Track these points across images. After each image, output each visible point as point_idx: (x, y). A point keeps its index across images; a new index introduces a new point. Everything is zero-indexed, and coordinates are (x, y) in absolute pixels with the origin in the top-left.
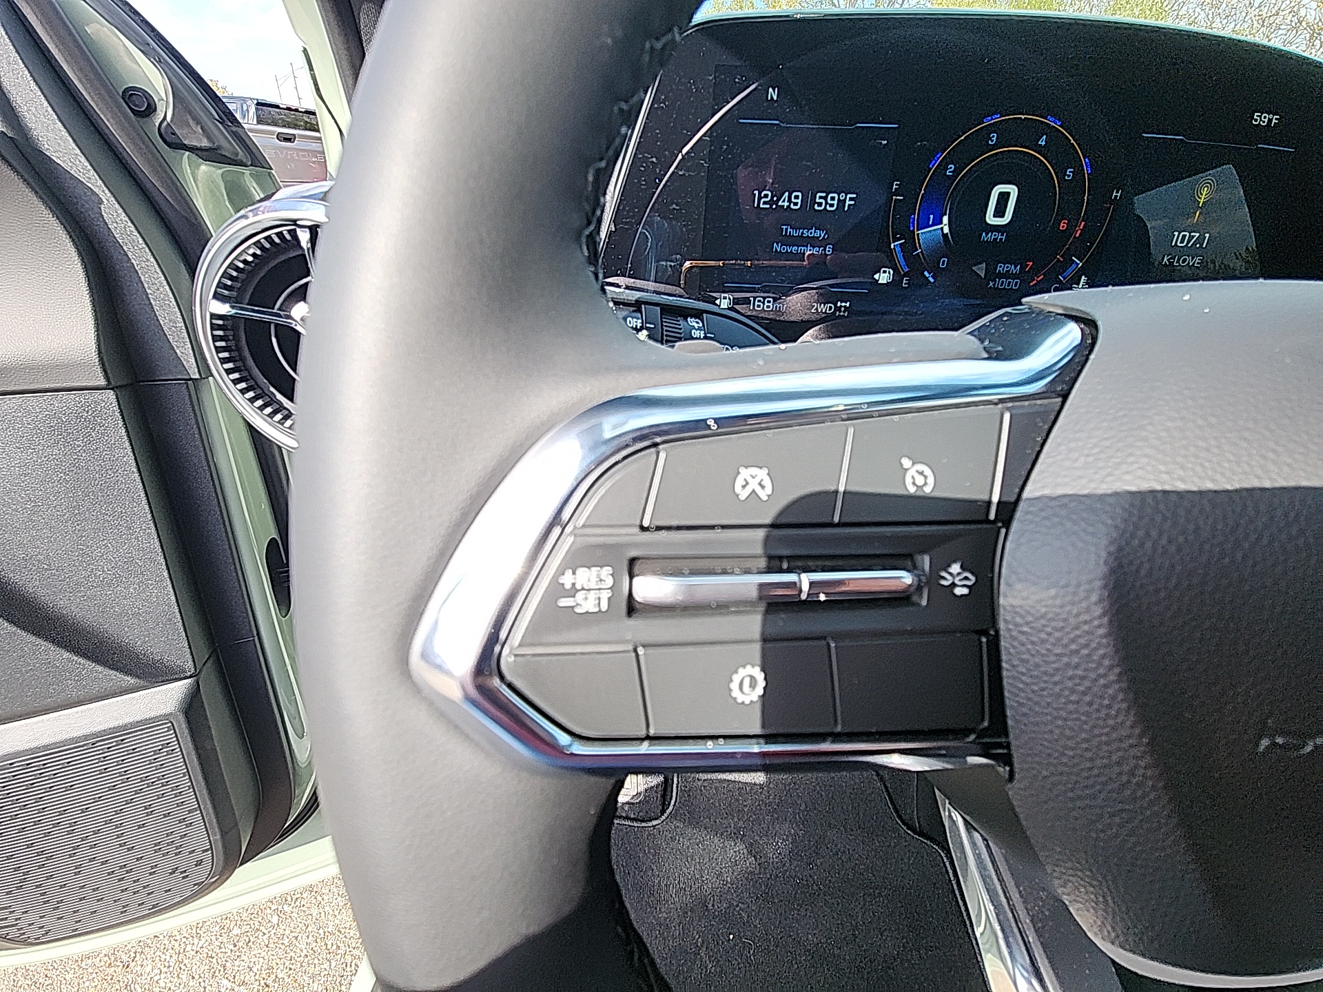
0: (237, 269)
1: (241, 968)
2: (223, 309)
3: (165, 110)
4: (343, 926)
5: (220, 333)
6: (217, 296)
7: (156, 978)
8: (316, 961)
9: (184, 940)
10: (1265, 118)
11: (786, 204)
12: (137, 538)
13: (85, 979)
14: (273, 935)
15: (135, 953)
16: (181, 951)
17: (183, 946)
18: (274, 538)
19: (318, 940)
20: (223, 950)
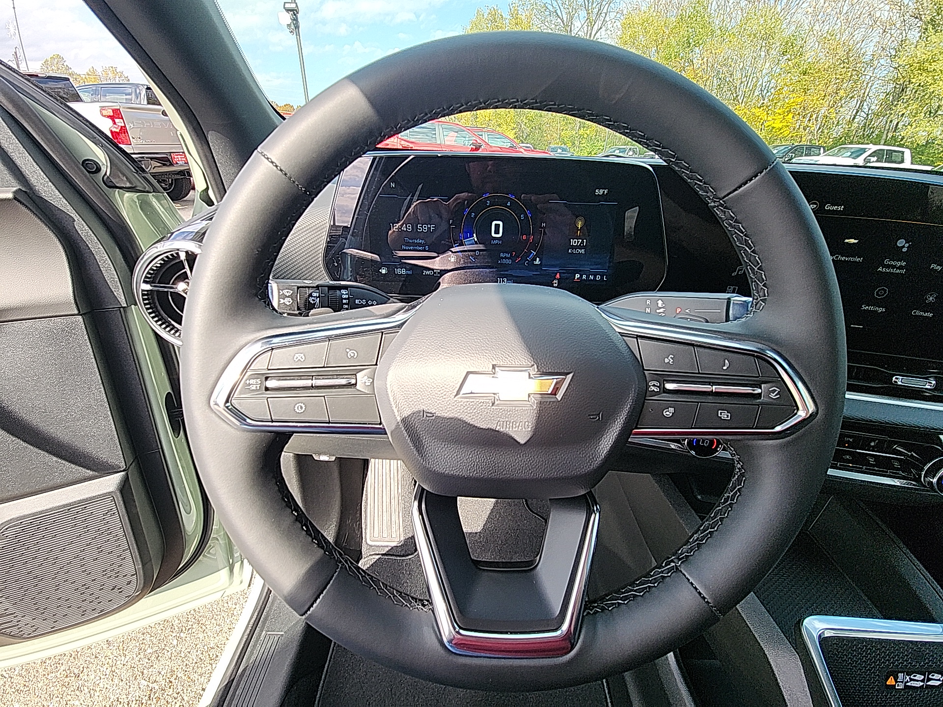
0: (153, 270)
1: (153, 673)
2: (148, 287)
3: (106, 169)
4: (220, 643)
5: (146, 297)
6: (145, 282)
7: (97, 683)
8: (203, 665)
9: (115, 658)
10: (601, 191)
11: (405, 229)
12: (93, 394)
13: (50, 686)
14: (174, 652)
15: (83, 668)
16: (114, 665)
17: (115, 662)
18: (169, 393)
19: (204, 653)
20: (141, 663)
